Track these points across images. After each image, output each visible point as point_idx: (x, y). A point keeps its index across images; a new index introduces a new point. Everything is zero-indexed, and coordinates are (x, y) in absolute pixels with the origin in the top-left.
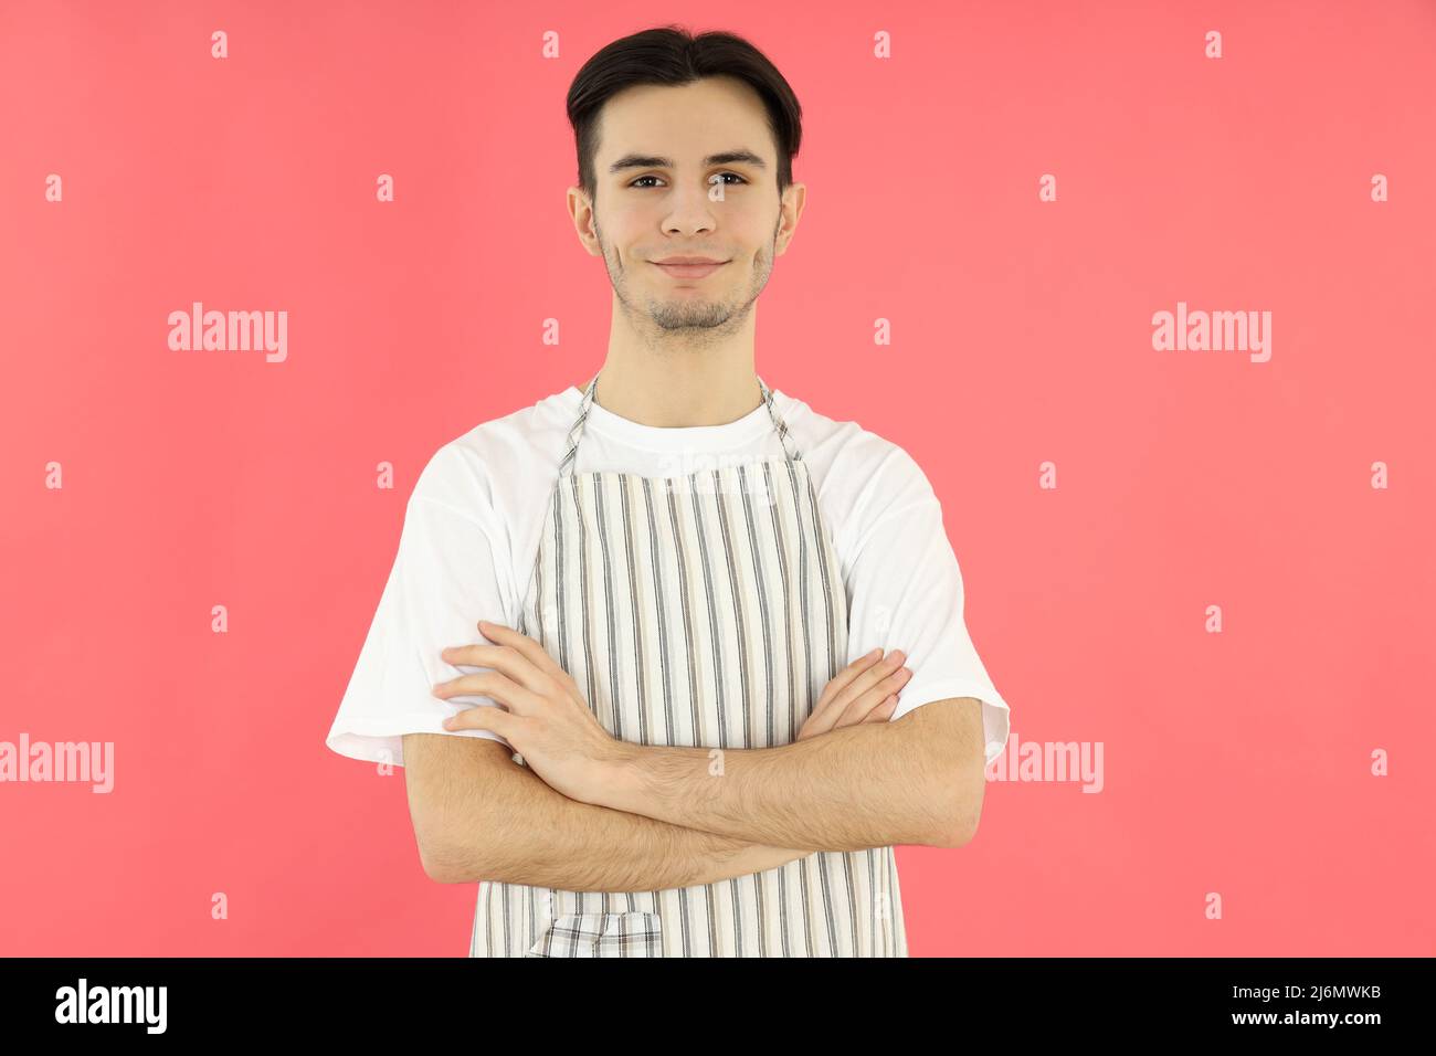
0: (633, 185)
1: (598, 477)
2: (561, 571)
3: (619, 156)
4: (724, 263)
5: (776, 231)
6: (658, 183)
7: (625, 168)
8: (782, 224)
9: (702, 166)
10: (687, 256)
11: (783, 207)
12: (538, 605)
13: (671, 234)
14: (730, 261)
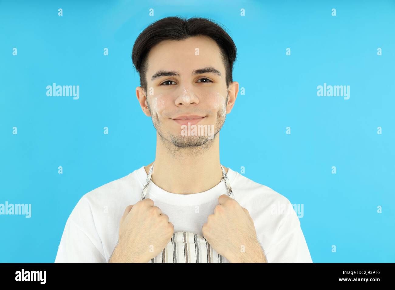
0: (162, 84)
4: (204, 117)
6: (173, 83)
9: (192, 75)
10: (187, 115)
11: (229, 92)
13: (179, 106)
14: (207, 116)
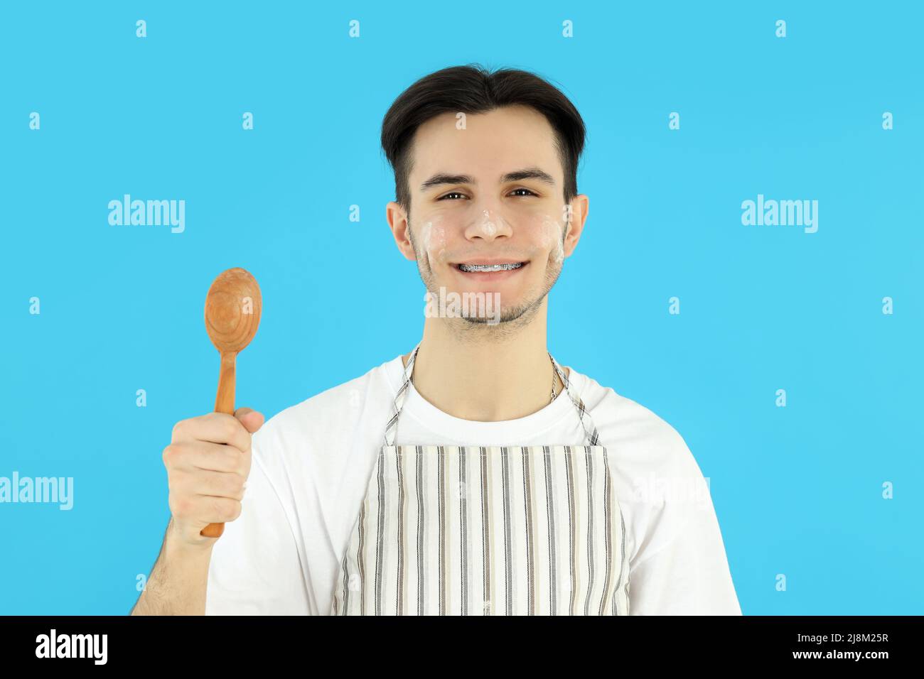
0: (441, 199)
1: (419, 450)
2: (382, 528)
3: (429, 176)
5: (564, 236)
6: (463, 196)
7: (435, 185)
8: (570, 228)
9: (500, 182)
10: (489, 259)
12: (360, 554)
13: (473, 240)
14: (530, 262)
